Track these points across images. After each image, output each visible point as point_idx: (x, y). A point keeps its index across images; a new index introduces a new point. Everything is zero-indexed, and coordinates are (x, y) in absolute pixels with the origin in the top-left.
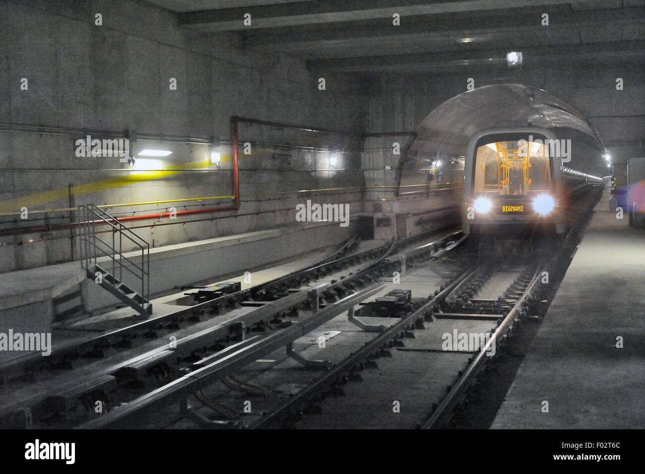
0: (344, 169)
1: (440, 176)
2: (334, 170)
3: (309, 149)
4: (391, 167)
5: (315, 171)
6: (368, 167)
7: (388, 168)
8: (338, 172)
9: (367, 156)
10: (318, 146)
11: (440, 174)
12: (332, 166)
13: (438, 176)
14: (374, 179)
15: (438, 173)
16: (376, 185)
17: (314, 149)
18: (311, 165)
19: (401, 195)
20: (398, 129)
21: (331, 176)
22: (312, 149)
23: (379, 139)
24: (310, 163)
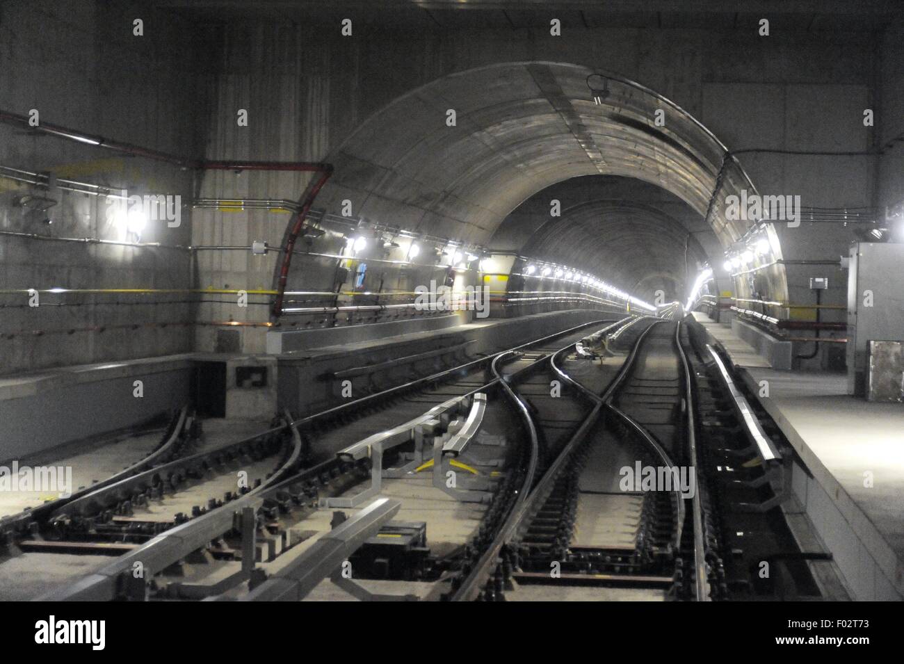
0: (158, 244)
1: (360, 274)
2: (137, 243)
3: (86, 189)
4: (266, 245)
5: (97, 243)
6: (207, 243)
7: (258, 246)
8: (145, 249)
9: (208, 216)
10: (107, 183)
11: (359, 271)
12: (132, 233)
13: (355, 274)
14: (220, 273)
15: (356, 268)
16: (227, 286)
17: (97, 191)
18: (90, 227)
19: (286, 314)
20: (287, 153)
21: (129, 258)
22: (92, 190)
23: (239, 175)
24: (87, 224)
